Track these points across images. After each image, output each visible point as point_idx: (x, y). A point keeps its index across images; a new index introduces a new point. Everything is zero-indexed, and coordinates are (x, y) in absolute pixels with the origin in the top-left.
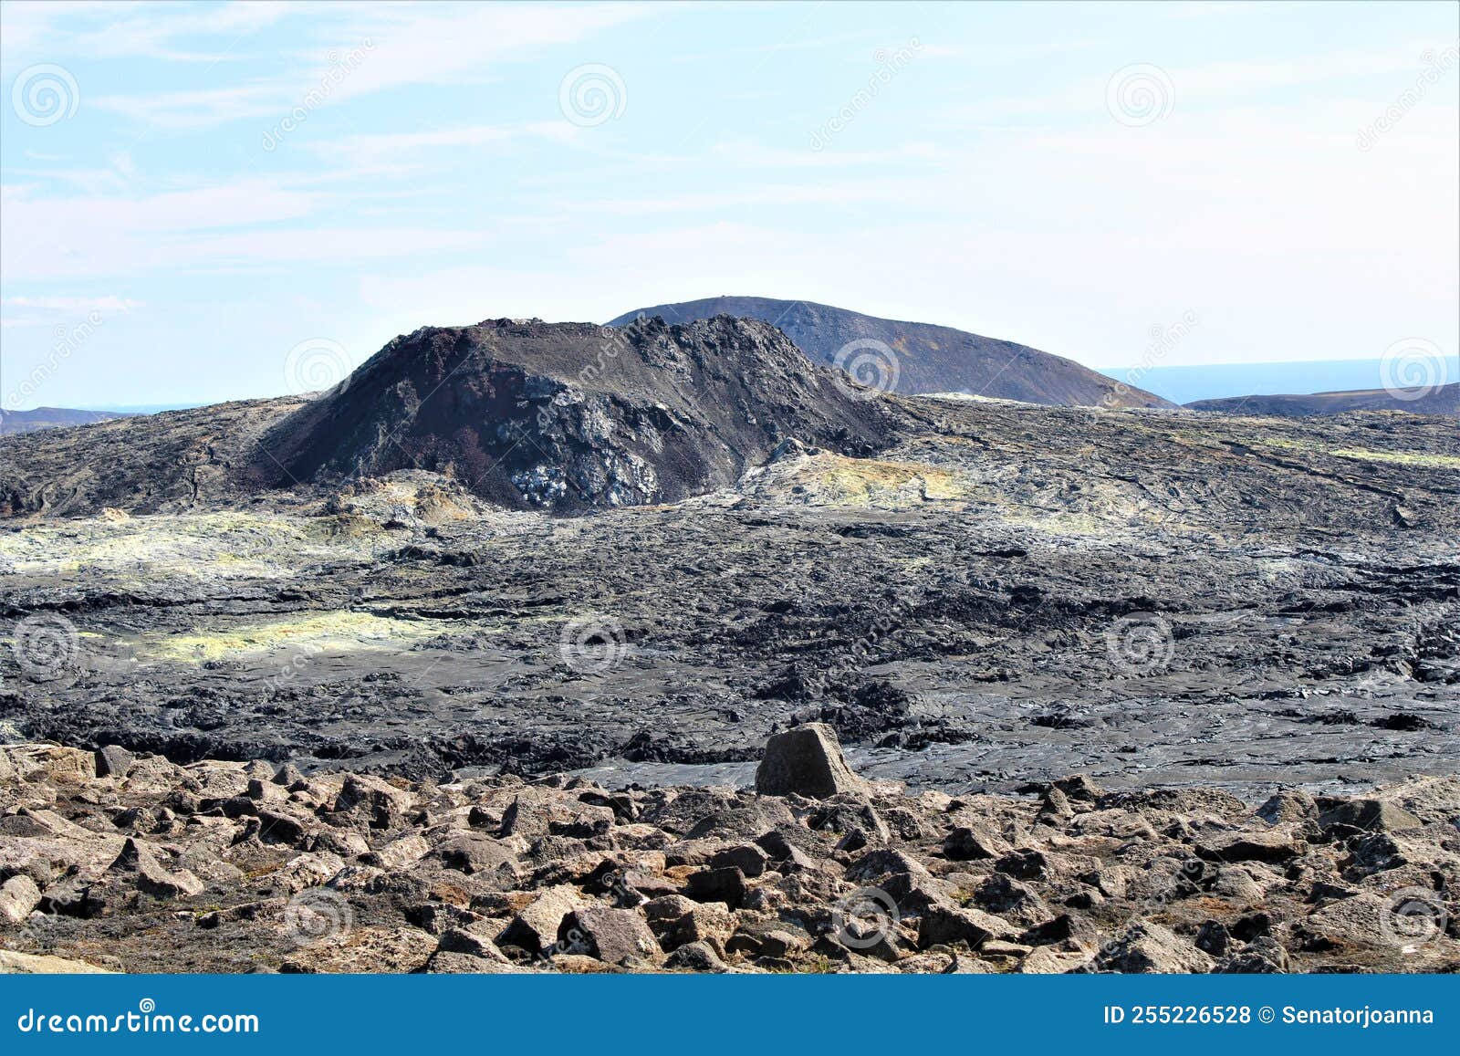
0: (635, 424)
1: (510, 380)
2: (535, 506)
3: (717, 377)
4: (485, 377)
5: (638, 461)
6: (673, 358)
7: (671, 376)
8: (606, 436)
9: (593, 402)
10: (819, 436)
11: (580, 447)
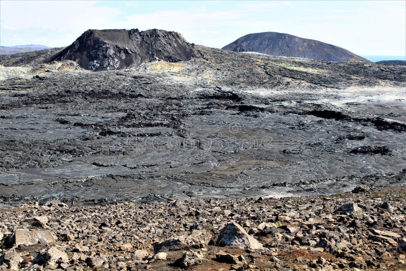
0: (120, 52)
1: (97, 41)
2: (92, 69)
3: (146, 43)
4: (92, 40)
5: (116, 60)
6: (137, 38)
7: (135, 42)
8: (111, 54)
9: (111, 47)
10: (165, 57)
11: (105, 56)
